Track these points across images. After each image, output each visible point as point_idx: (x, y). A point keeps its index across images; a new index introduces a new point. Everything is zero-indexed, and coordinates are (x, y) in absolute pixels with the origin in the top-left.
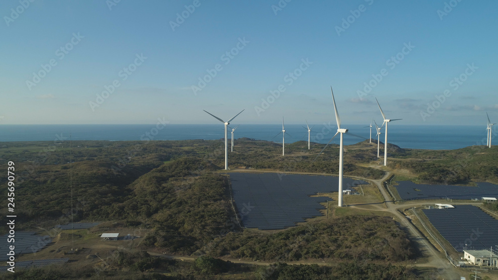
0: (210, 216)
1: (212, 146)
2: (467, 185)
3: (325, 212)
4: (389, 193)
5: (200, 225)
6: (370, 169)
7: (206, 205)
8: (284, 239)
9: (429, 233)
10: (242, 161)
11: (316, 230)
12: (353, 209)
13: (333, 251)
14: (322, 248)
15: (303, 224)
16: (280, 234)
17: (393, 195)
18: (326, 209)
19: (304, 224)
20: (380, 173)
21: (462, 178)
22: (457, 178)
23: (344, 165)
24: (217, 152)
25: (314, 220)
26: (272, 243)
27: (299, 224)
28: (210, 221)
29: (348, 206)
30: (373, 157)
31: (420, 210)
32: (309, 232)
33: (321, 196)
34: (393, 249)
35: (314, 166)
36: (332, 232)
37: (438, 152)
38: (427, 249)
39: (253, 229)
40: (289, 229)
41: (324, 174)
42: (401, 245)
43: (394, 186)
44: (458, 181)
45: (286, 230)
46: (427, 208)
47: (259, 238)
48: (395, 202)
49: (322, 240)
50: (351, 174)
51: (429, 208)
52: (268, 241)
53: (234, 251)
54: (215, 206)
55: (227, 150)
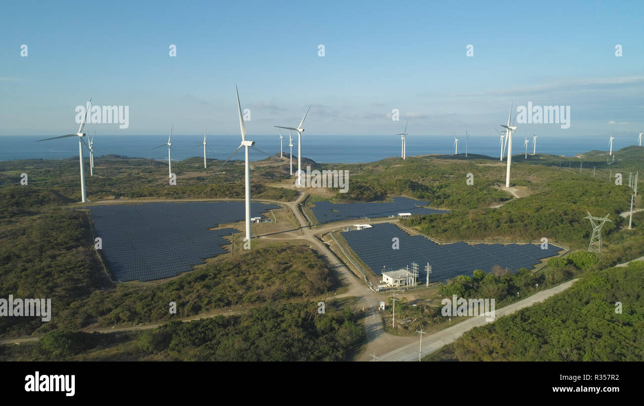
0: (62, 272)
1: (58, 168)
2: (384, 202)
3: (230, 247)
4: (305, 217)
5: (45, 287)
6: (282, 189)
7: (54, 257)
8: (177, 289)
9: (348, 259)
10: (108, 188)
11: (220, 272)
12: (263, 241)
13: (241, 295)
14: (228, 294)
15: (201, 266)
16: (171, 284)
17: (309, 219)
18: (231, 243)
19: (203, 266)
20: (294, 194)
21: (379, 194)
22: (374, 194)
23: (251, 187)
24: (68, 177)
25: (216, 259)
26: (161, 298)
27: (196, 267)
28: (62, 279)
29: (258, 237)
30: (285, 174)
31: (338, 233)
32: (210, 275)
33: (224, 228)
34: (312, 282)
35: (212, 190)
36: (239, 272)
37: (356, 166)
38: (347, 276)
39: (131, 282)
40: (183, 275)
41: (227, 199)
42: (320, 277)
43: (310, 208)
44: (376, 198)
45: (179, 277)
46: (345, 231)
47: (140, 293)
48: (312, 227)
49: (227, 284)
50: (260, 198)
51: (347, 230)
52: (154, 295)
53: (104, 317)
54: (69, 257)
55: (84, 173)
